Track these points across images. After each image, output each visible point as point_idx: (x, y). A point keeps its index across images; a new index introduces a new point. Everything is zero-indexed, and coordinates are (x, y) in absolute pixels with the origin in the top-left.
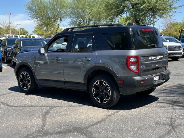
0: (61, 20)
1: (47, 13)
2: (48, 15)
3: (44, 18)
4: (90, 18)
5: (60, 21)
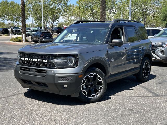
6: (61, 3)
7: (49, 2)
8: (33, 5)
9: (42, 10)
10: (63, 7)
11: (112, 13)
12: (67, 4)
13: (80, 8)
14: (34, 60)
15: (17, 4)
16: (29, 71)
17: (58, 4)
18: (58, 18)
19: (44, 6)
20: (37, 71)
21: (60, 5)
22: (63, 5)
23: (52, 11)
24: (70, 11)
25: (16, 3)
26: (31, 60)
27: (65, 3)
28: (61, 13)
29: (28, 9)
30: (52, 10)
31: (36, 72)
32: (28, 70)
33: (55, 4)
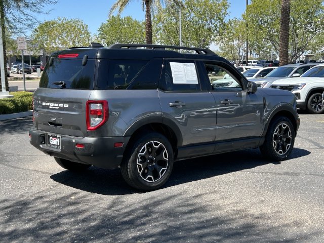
6: (214, 19)
7: (192, 17)
8: (165, 24)
9: (180, 32)
10: (216, 26)
11: (310, 32)
12: (224, 21)
13: (247, 26)
15: (136, 22)
17: (207, 21)
18: (207, 45)
19: (184, 26)
21: (211, 22)
22: (216, 23)
23: (197, 34)
24: (228, 33)
25: (134, 20)
27: (220, 19)
28: (213, 37)
29: (157, 31)
30: (197, 31)
33: (202, 22)
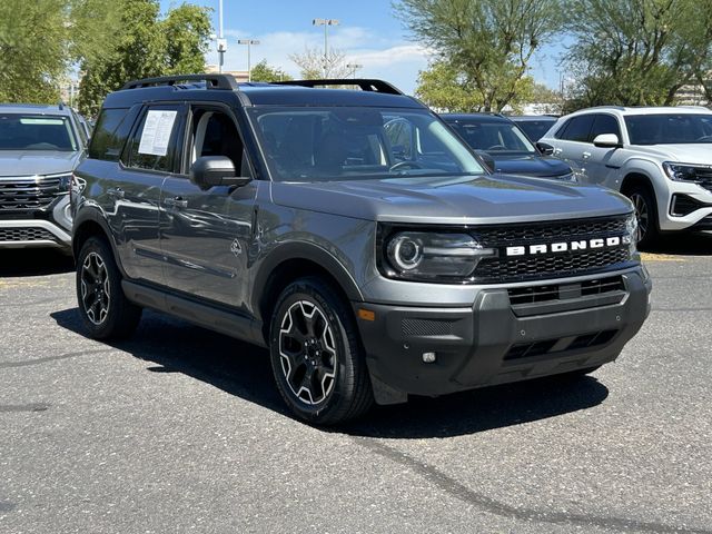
0: (534, 44)
1: (479, 14)
2: (483, 20)
3: (467, 36)
4: (663, 34)
5: (527, 48)
14: (575, 245)
16: (556, 296)
20: (587, 288)
26: (564, 247)
31: (584, 293)
32: (551, 293)
